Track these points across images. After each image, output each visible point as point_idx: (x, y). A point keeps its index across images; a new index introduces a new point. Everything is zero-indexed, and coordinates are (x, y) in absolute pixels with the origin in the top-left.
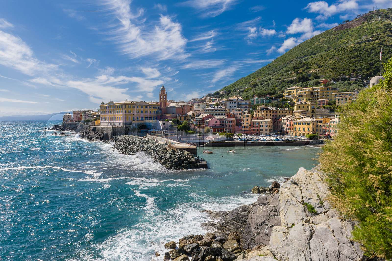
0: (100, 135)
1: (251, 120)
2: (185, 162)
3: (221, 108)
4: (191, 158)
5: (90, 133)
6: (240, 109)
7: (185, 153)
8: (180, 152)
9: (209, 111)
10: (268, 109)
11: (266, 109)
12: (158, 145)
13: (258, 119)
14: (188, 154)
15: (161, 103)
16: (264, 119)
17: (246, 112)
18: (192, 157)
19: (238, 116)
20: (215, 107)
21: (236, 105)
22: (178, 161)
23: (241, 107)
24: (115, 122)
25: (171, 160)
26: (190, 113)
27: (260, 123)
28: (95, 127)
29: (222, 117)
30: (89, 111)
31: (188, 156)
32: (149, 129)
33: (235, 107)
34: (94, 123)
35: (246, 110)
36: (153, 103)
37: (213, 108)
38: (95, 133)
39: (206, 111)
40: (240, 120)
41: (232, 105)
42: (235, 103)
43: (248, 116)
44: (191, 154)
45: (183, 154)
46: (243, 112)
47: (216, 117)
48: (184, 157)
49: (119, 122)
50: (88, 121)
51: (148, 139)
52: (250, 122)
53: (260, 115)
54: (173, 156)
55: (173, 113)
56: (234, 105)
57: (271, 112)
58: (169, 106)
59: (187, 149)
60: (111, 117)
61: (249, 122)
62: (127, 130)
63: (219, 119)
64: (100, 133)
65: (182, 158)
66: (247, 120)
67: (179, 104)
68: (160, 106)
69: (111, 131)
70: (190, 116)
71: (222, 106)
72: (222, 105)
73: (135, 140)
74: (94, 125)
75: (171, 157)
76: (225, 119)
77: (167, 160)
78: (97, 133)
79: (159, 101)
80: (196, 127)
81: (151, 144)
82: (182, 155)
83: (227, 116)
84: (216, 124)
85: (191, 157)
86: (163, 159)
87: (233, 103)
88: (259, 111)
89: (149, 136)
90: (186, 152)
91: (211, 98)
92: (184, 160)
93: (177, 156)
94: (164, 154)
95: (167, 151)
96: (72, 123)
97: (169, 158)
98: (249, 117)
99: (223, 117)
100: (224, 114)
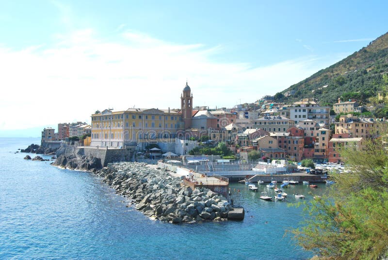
0: (88, 161)
1: (331, 138)
2: (207, 208)
3: (280, 118)
4: (217, 202)
5: (75, 157)
6: (311, 120)
7: (208, 193)
8: (201, 192)
9: (261, 123)
10: (358, 121)
11: (354, 121)
12: (170, 179)
13: (340, 137)
14: (213, 195)
15: (183, 110)
16: (351, 137)
17: (321, 125)
18: (220, 201)
19: (309, 133)
20: (271, 117)
21: (306, 113)
22: (195, 207)
23: (314, 118)
24: (112, 140)
25: (184, 204)
26: (229, 127)
27: (345, 144)
28: (83, 149)
29: (281, 134)
30: (79, 123)
31: (213, 199)
32: (163, 153)
33: (304, 116)
34: (83, 142)
35: (322, 122)
36: (171, 112)
37: (268, 118)
38: (83, 158)
39: (255, 124)
40: (311, 139)
41: (298, 113)
42: (304, 111)
43: (323, 133)
44: (219, 195)
45: (204, 195)
46: (317, 124)
47: (272, 134)
48: (205, 200)
49: (117, 140)
50: (75, 139)
51: (159, 169)
52: (329, 143)
53: (345, 130)
54: (187, 198)
55: (203, 128)
56: (302, 113)
57: (364, 125)
58: (195, 116)
59: (212, 188)
60: (106, 133)
61: (326, 142)
62: (129, 154)
63: (276, 137)
64: (89, 158)
65: (202, 202)
66: (323, 139)
67: (213, 113)
68: (182, 116)
69: (105, 156)
70: (229, 131)
71: (282, 116)
72: (283, 114)
73: (137, 170)
74: (83, 145)
75: (184, 200)
76: (285, 137)
77: (177, 204)
78: (84, 157)
79: (180, 108)
80: (238, 151)
81: (158, 177)
82: (203, 197)
83: (290, 131)
84: (270, 145)
85: (217, 200)
86: (171, 202)
87: (300, 111)
88: (344, 123)
89: (160, 164)
90: (210, 193)
91: (268, 102)
92: (206, 205)
93: (194, 199)
94: (174, 195)
95: (180, 190)
96: (54, 142)
97: (180, 202)
98: (327, 133)
99: (283, 133)
100: (284, 129)
